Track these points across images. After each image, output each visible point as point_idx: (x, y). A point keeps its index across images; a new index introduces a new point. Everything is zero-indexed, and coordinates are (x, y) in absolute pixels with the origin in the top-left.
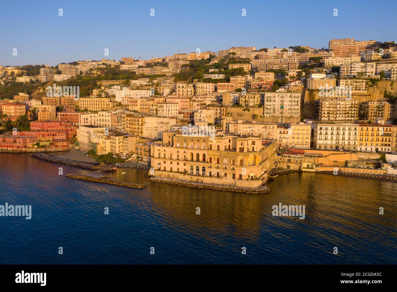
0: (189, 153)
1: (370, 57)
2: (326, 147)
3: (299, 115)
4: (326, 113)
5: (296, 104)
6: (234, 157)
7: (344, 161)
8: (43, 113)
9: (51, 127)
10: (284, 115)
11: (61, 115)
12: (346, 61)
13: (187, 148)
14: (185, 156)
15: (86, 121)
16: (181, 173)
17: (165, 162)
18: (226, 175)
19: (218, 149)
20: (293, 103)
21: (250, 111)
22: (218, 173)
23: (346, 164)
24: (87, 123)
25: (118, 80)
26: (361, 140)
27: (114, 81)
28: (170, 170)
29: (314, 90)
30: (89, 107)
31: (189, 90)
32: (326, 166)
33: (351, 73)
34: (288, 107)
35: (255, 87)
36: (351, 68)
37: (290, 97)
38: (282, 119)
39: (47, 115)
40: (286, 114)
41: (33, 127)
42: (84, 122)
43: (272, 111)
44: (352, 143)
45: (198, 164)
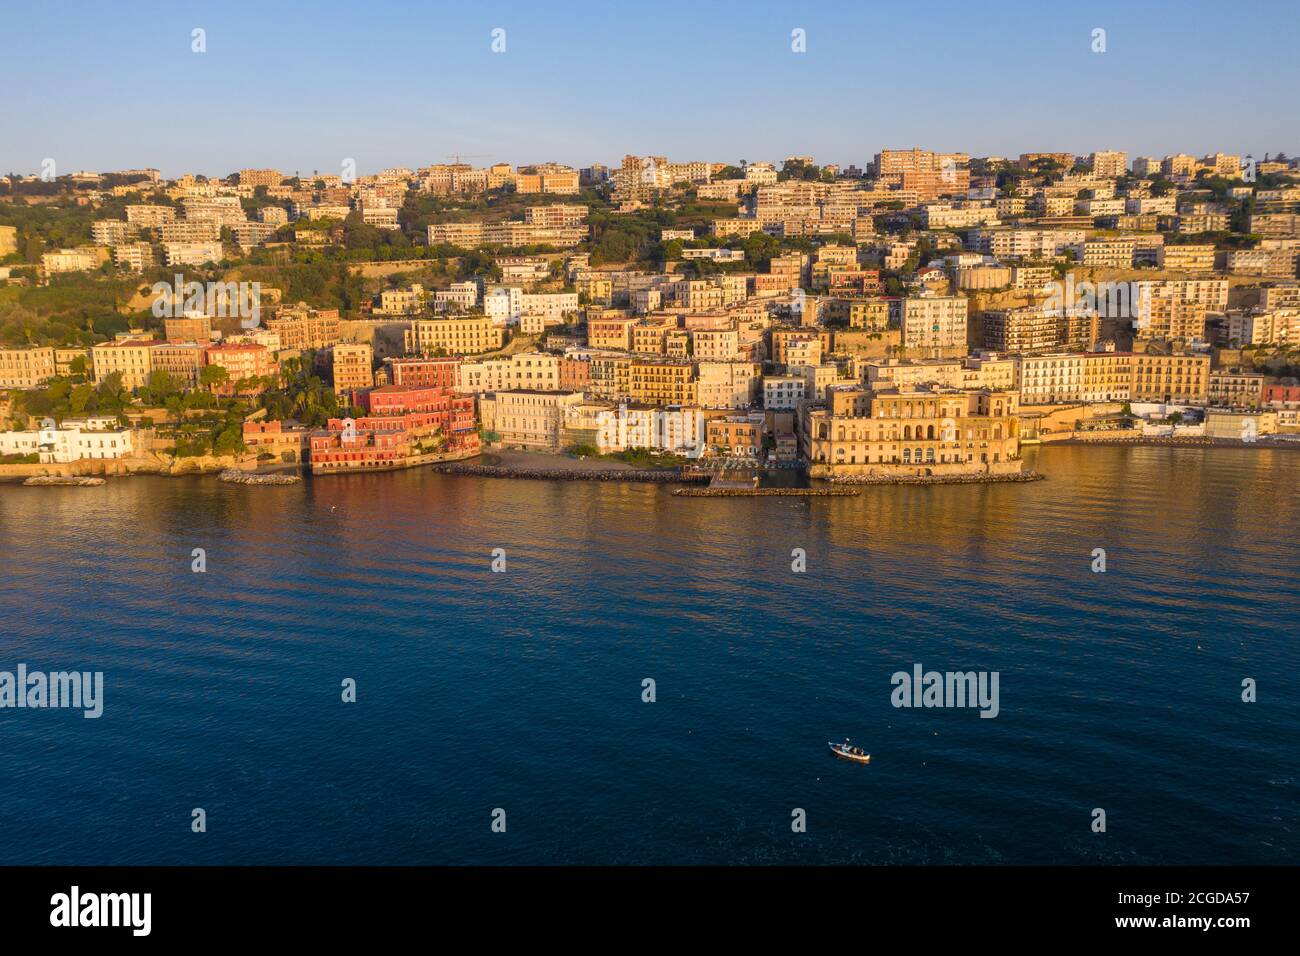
0: (901, 426)
1: (1007, 207)
2: (1035, 400)
3: (964, 341)
4: (1016, 335)
5: (960, 320)
6: (985, 426)
7: (1073, 421)
8: (350, 367)
9: (423, 401)
10: (939, 343)
11: (403, 369)
12: (970, 216)
13: (899, 418)
14: (895, 433)
15: (474, 380)
16: (887, 463)
17: (853, 448)
18: (970, 457)
19: (958, 414)
20: (955, 319)
21: (882, 339)
22: (957, 456)
23: (1078, 425)
24: (478, 384)
25: (410, 262)
26: (1087, 382)
27: (399, 262)
28: (863, 460)
29: (976, 290)
30: (448, 343)
31: (713, 294)
32: (1051, 433)
33: (1013, 250)
34: (946, 327)
35: (842, 283)
36: (1012, 240)
37: (950, 307)
38: (937, 351)
39: (361, 371)
40: (943, 341)
41: (378, 403)
42: (471, 383)
43: (918, 336)
44: (1074, 388)
45: (919, 443)
